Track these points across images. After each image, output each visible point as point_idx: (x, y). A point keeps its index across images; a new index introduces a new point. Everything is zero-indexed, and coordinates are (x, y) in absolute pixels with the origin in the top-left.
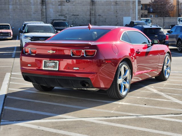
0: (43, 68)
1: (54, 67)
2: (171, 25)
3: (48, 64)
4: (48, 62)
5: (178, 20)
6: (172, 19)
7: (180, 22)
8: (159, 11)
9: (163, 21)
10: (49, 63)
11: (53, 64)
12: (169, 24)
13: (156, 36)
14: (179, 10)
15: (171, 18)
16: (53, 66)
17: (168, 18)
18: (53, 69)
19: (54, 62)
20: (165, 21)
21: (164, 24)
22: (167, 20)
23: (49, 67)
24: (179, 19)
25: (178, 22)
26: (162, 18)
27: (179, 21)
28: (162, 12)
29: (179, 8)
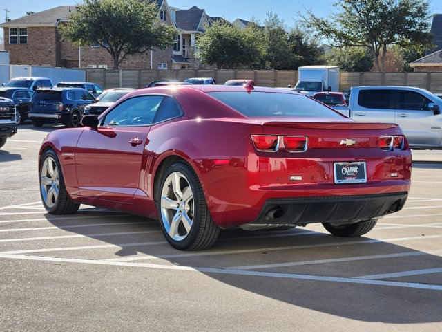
0: (337, 182)
1: (357, 176)
3: (344, 171)
4: (344, 166)
10: (346, 169)
11: (355, 170)
16: (355, 173)
19: (357, 165)
23: (346, 176)
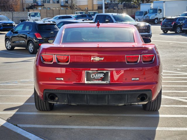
0: (86, 82)
1: (102, 79)
2: (20, 20)
3: (93, 76)
5: (28, 15)
6: (21, 14)
7: (31, 17)
8: (2, 5)
9: (12, 16)
11: (101, 75)
12: (18, 19)
13: (52, 32)
14: (23, 5)
15: (19, 13)
16: (101, 77)
17: (17, 13)
18: (100, 82)
19: (103, 73)
20: (13, 16)
21: (13, 18)
22: (16, 14)
23: (94, 79)
24: (30, 14)
25: (28, 17)
26: (10, 13)
27: (30, 15)
28: (6, 6)
29: (23, 3)
